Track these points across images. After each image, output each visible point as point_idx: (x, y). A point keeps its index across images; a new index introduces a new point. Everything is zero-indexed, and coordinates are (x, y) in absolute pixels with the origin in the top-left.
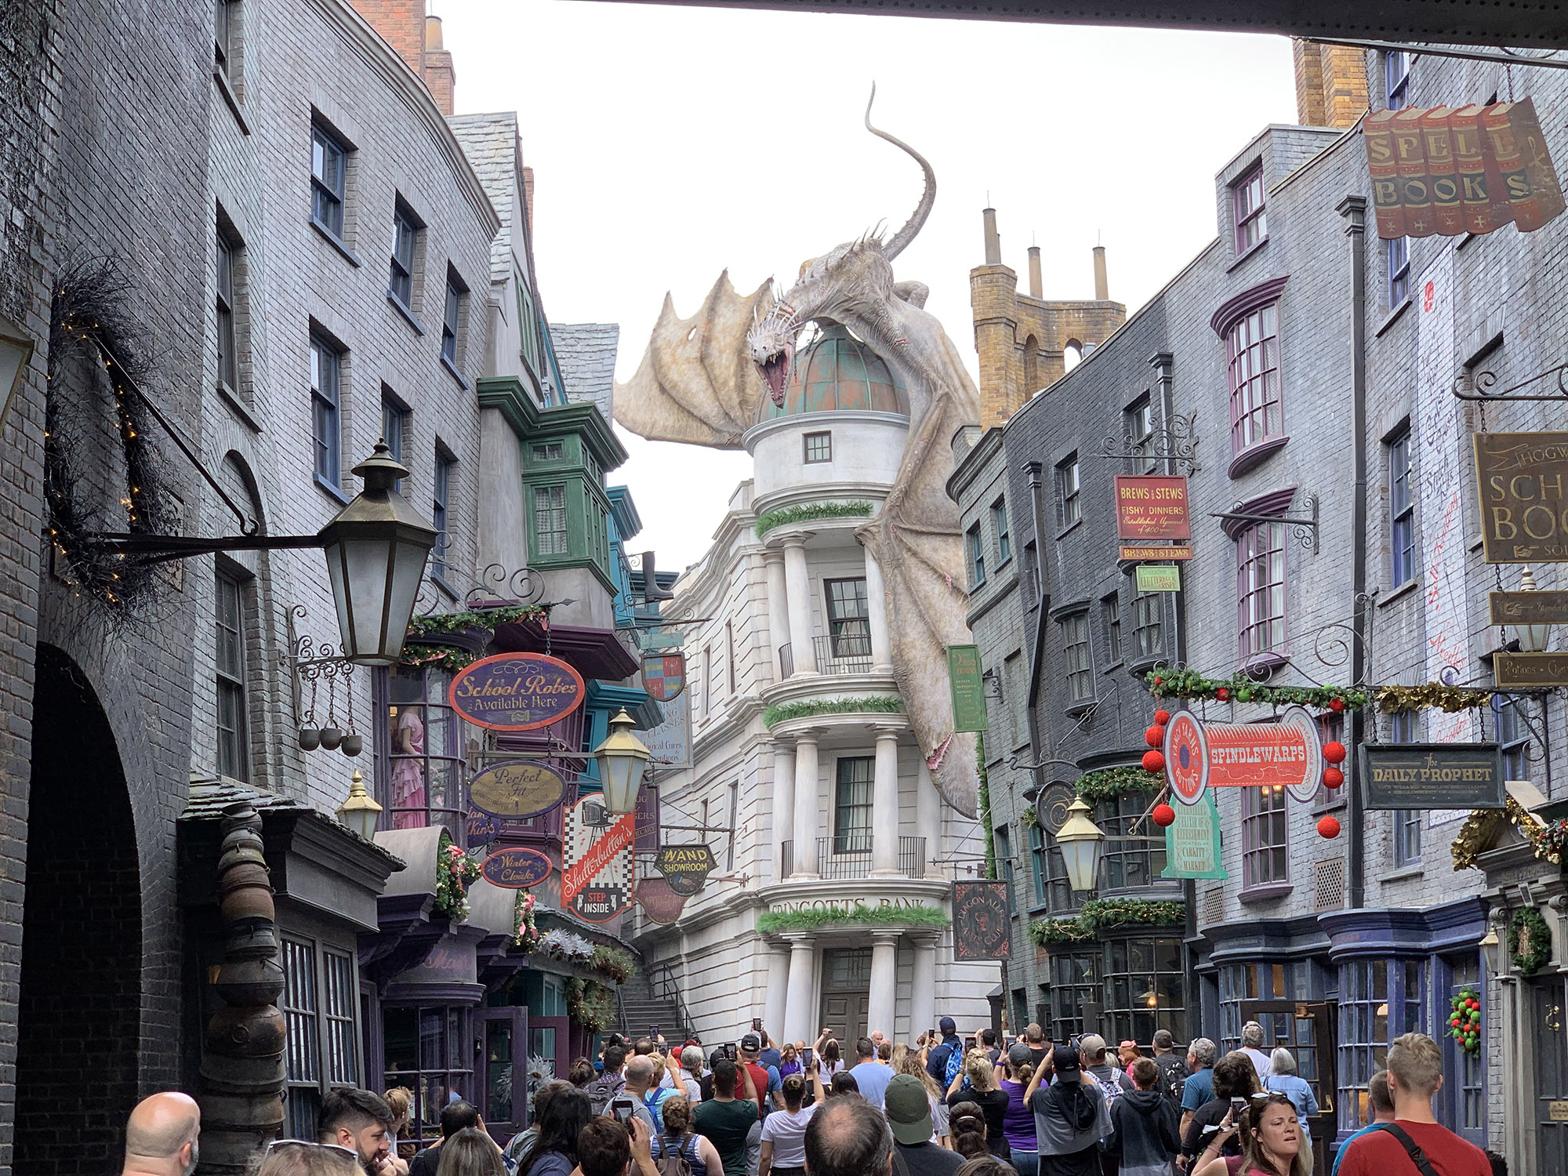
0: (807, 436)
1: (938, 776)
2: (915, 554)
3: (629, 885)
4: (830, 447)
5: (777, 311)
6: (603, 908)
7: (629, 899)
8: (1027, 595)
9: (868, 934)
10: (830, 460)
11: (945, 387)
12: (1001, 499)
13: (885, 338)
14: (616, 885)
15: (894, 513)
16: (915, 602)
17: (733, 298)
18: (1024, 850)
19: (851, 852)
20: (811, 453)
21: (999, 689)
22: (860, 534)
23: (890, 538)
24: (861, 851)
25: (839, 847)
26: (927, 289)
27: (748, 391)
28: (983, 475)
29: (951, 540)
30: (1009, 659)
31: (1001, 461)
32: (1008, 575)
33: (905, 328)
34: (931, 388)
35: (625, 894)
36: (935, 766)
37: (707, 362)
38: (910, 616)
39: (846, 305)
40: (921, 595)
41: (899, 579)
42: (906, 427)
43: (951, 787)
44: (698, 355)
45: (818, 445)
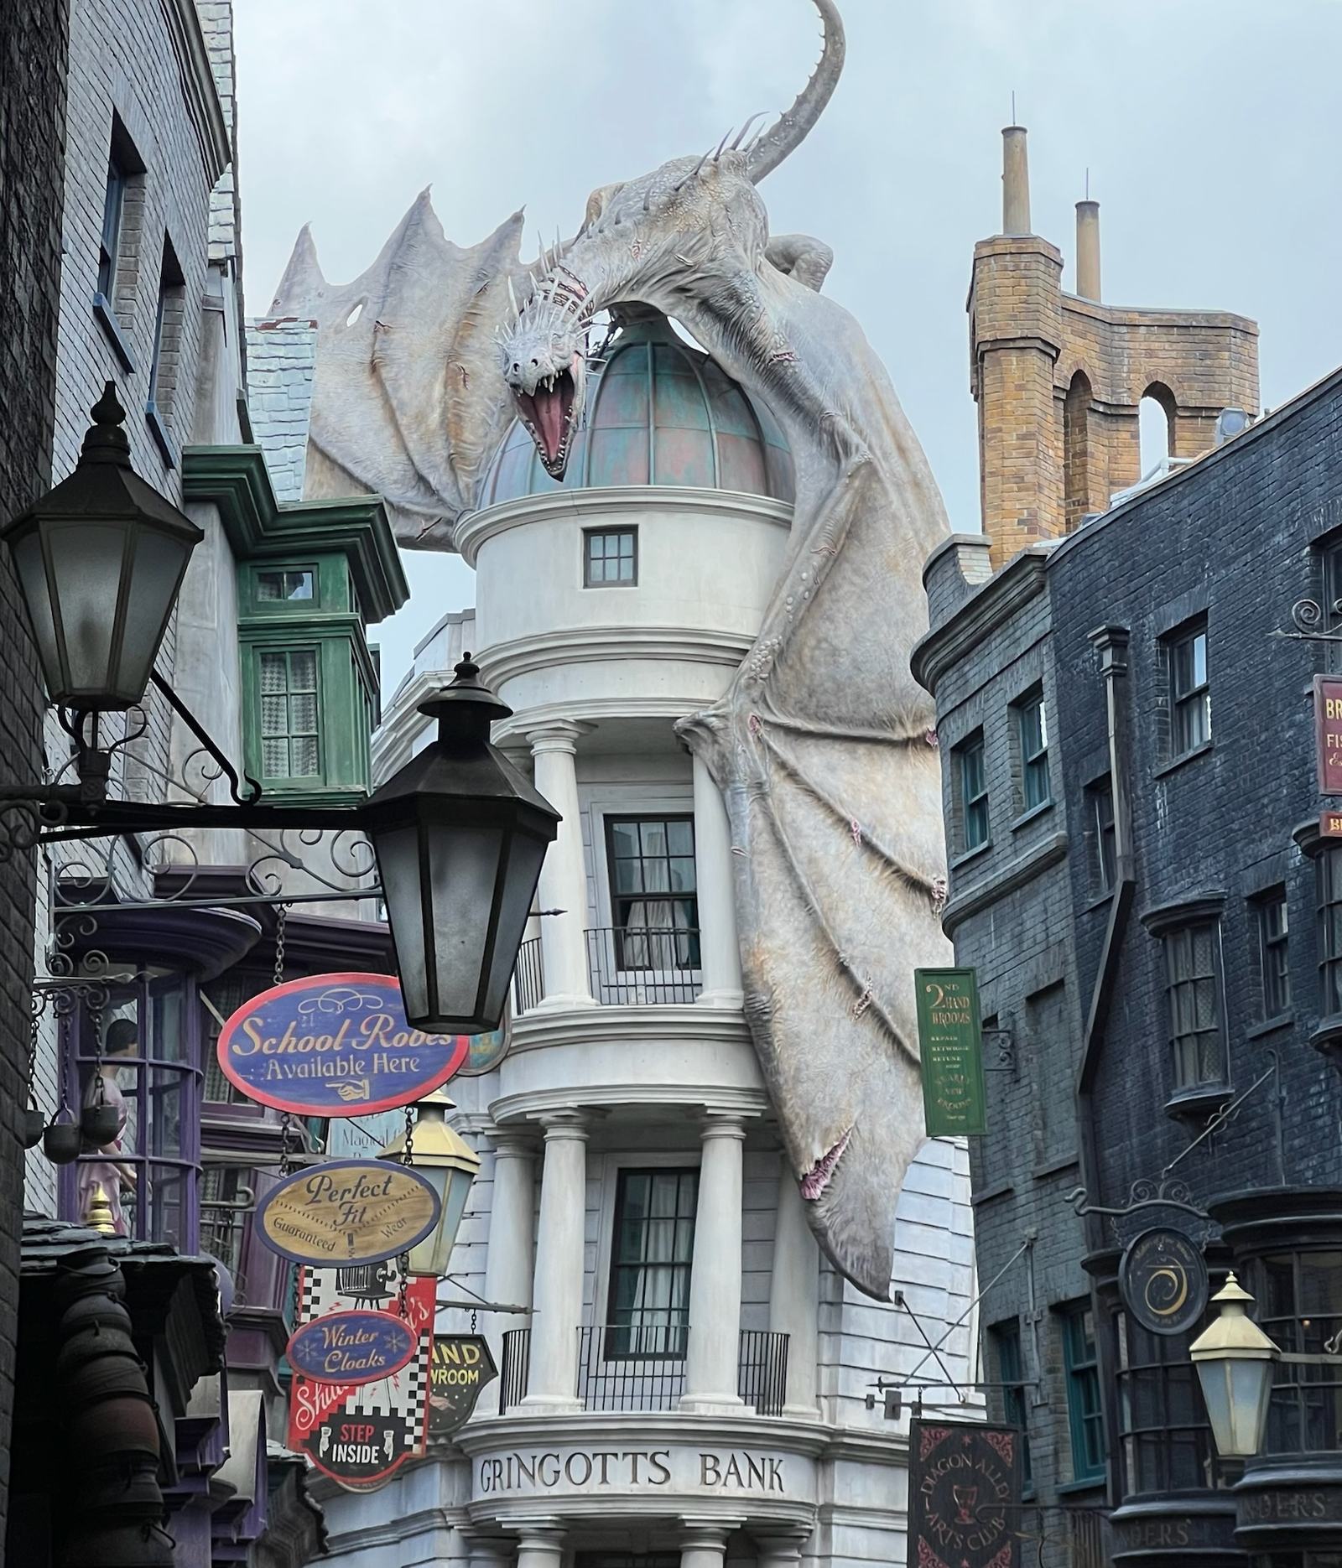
0: (589, 532)
1: (820, 1212)
2: (793, 775)
3: (420, 1413)
4: (635, 556)
5: (554, 289)
6: (368, 1455)
7: (418, 1440)
8: (1086, 880)
9: (673, 1524)
10: (635, 582)
11: (864, 447)
12: (1035, 691)
13: (751, 349)
14: (394, 1411)
15: (755, 693)
16: (790, 870)
17: (442, 251)
18: (1051, 1371)
19: (637, 1357)
20: (596, 566)
21: (1012, 1054)
22: (687, 731)
23: (747, 741)
24: (655, 1357)
25: (616, 1346)
26: (830, 253)
27: (468, 436)
28: (997, 642)
29: (862, 749)
30: (1034, 1000)
31: (1039, 619)
32: (1047, 839)
33: (790, 331)
34: (837, 448)
35: (411, 1431)
36: (816, 1193)
37: (385, 373)
38: (779, 896)
39: (681, 280)
40: (803, 856)
41: (760, 822)
42: (786, 525)
43: (843, 1237)
44: (367, 358)
45: (612, 551)
